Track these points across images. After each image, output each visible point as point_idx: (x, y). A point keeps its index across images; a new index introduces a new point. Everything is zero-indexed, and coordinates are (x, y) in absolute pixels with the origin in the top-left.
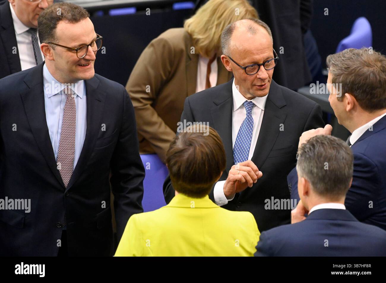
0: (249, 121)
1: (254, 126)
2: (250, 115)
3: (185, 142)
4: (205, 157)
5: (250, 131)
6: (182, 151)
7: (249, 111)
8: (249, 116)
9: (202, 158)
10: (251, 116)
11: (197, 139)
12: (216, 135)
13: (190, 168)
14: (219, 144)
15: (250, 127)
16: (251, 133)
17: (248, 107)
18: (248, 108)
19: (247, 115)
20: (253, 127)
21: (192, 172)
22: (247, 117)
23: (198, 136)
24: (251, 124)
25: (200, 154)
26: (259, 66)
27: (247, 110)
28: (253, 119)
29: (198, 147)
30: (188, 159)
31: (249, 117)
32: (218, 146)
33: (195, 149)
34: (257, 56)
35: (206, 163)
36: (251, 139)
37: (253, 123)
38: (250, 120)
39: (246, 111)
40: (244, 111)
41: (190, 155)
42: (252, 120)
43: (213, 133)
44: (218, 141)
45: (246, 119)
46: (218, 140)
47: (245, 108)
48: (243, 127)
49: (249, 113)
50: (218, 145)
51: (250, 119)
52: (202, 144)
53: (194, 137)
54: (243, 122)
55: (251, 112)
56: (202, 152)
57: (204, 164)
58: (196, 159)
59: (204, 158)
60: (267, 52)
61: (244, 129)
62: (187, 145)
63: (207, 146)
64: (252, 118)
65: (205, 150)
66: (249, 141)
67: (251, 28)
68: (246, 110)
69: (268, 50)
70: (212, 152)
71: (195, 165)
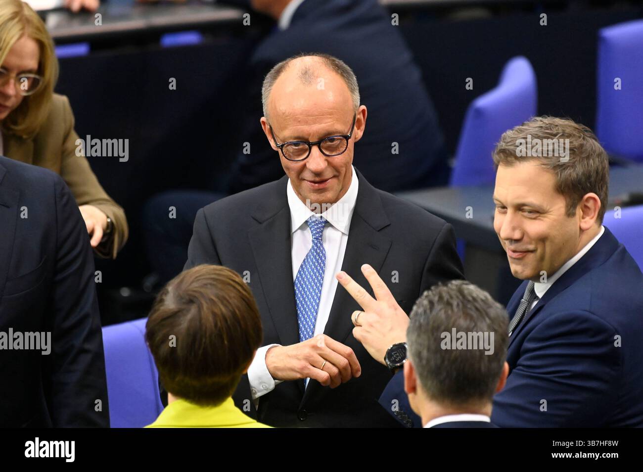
0: (318, 254)
1: (326, 263)
2: (320, 243)
3: (179, 298)
4: (220, 322)
5: (319, 272)
6: (174, 315)
7: (317, 235)
8: (317, 243)
9: (216, 325)
10: (322, 245)
11: (202, 290)
12: (240, 283)
13: (197, 346)
14: (246, 297)
15: (320, 266)
16: (321, 276)
17: (316, 227)
18: (316, 229)
19: (313, 241)
20: (324, 265)
21: (201, 352)
22: (313, 247)
23: (206, 285)
24: (321, 259)
25: (211, 318)
26: (311, 145)
27: (314, 232)
28: (325, 251)
29: (205, 306)
30: (188, 329)
31: (317, 246)
32: (244, 302)
33: (200, 308)
34: (305, 126)
35: (225, 336)
36: (320, 288)
37: (325, 259)
38: (319, 251)
39: (311, 235)
40: (308, 235)
41: (191, 320)
42: (322, 253)
43: (234, 279)
44: (244, 293)
45: (313, 251)
46: (245, 290)
47: (310, 229)
48: (306, 266)
49: (317, 239)
50: (244, 300)
51: (320, 249)
52: (214, 298)
53: (196, 287)
54: (307, 256)
55: (321, 236)
56: (214, 314)
57: (220, 336)
58: (204, 328)
59: (219, 324)
60: (327, 121)
61: (308, 270)
62: (184, 303)
63: (222, 303)
64: (324, 249)
65: (221, 310)
66: (317, 291)
67: (306, 73)
68: (312, 232)
69: (330, 118)
70: (234, 313)
71: (204, 340)
